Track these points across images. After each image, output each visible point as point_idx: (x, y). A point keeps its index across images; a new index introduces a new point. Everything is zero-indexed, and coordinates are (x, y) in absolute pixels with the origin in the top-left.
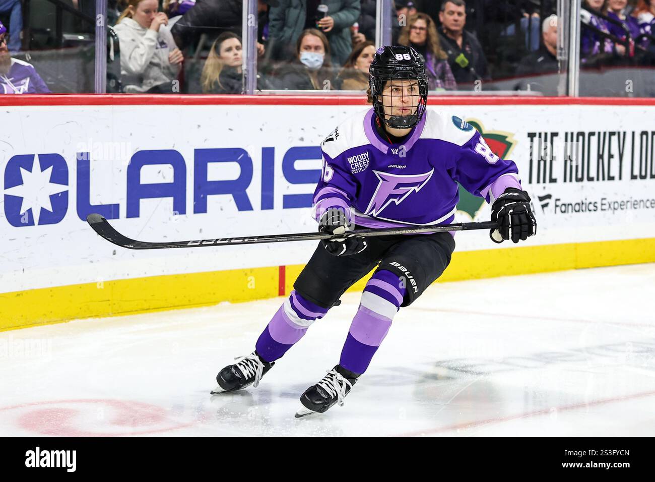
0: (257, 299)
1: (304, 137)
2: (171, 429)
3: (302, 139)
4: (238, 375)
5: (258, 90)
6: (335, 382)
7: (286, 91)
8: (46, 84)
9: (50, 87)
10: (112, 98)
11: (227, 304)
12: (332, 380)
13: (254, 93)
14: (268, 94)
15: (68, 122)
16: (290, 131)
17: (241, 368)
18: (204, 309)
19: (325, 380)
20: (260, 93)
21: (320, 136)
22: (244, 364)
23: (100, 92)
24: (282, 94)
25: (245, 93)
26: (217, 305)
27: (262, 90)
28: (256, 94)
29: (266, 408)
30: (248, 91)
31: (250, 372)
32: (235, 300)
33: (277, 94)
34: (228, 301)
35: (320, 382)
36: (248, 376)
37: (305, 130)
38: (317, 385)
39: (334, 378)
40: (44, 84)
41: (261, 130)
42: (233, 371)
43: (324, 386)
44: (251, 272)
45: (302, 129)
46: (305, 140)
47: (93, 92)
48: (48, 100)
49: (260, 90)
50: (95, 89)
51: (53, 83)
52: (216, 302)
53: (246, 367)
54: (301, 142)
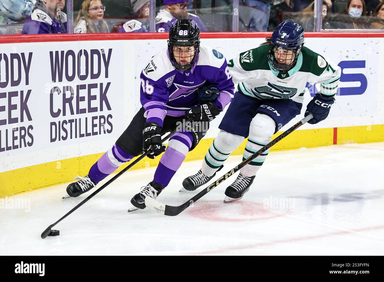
0: (321, 146)
1: (349, 56)
2: (272, 217)
3: (347, 57)
4: (78, 189)
5: (323, 29)
6: (150, 192)
7: (339, 30)
8: (206, 26)
9: (208, 28)
10: (242, 34)
11: (304, 148)
12: (148, 190)
13: (321, 31)
14: (328, 31)
15: (217, 48)
16: (341, 52)
17: (80, 184)
18: (292, 151)
19: (144, 191)
20: (324, 31)
21: (357, 55)
22: (82, 182)
23: (235, 31)
24: (337, 31)
25: (316, 31)
26: (299, 149)
27: (325, 29)
28: (322, 31)
29: (325, 207)
30: (317, 30)
31: (85, 187)
32: (308, 147)
33: (334, 31)
34: (305, 147)
35: (141, 192)
36: (84, 189)
37: (349, 51)
38: (140, 193)
39: (149, 189)
40: (205, 27)
41: (324, 51)
42: (76, 186)
43: (144, 194)
44: (318, 131)
45: (348, 51)
46: (349, 57)
47: (231, 31)
48: (207, 36)
49: (324, 29)
50: (233, 29)
51: (209, 26)
52: (298, 148)
53: (83, 184)
54: (347, 58)
